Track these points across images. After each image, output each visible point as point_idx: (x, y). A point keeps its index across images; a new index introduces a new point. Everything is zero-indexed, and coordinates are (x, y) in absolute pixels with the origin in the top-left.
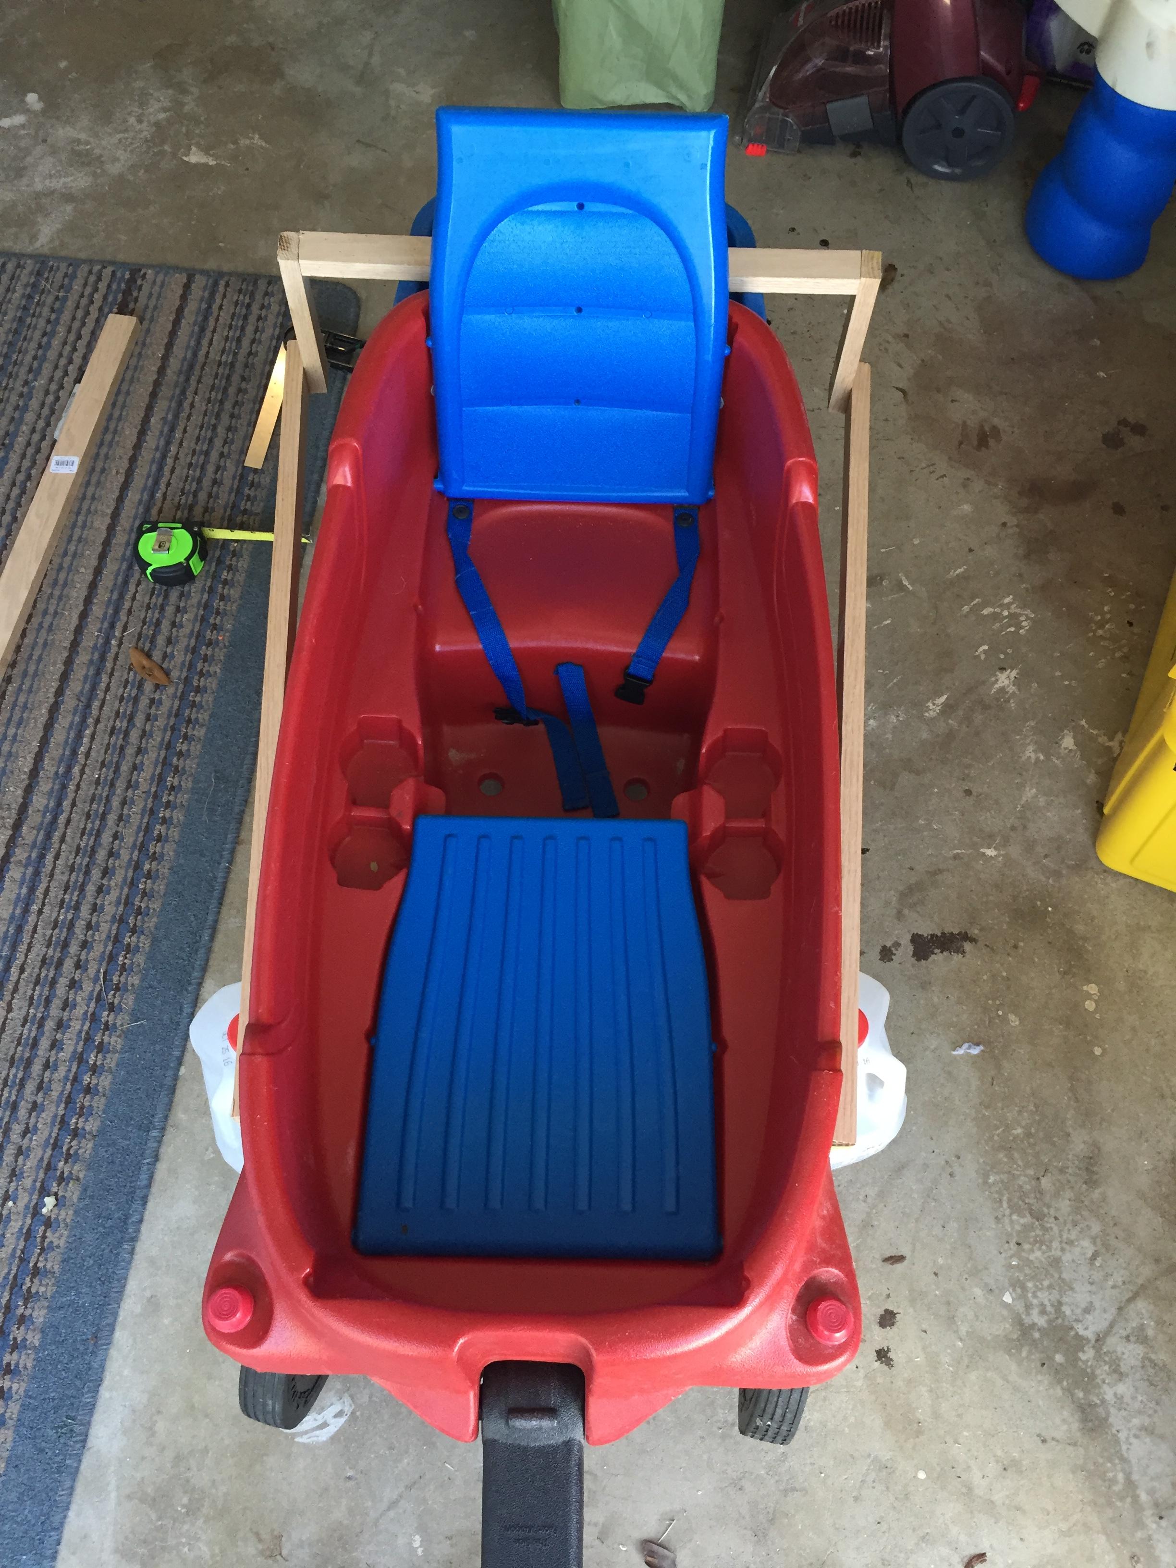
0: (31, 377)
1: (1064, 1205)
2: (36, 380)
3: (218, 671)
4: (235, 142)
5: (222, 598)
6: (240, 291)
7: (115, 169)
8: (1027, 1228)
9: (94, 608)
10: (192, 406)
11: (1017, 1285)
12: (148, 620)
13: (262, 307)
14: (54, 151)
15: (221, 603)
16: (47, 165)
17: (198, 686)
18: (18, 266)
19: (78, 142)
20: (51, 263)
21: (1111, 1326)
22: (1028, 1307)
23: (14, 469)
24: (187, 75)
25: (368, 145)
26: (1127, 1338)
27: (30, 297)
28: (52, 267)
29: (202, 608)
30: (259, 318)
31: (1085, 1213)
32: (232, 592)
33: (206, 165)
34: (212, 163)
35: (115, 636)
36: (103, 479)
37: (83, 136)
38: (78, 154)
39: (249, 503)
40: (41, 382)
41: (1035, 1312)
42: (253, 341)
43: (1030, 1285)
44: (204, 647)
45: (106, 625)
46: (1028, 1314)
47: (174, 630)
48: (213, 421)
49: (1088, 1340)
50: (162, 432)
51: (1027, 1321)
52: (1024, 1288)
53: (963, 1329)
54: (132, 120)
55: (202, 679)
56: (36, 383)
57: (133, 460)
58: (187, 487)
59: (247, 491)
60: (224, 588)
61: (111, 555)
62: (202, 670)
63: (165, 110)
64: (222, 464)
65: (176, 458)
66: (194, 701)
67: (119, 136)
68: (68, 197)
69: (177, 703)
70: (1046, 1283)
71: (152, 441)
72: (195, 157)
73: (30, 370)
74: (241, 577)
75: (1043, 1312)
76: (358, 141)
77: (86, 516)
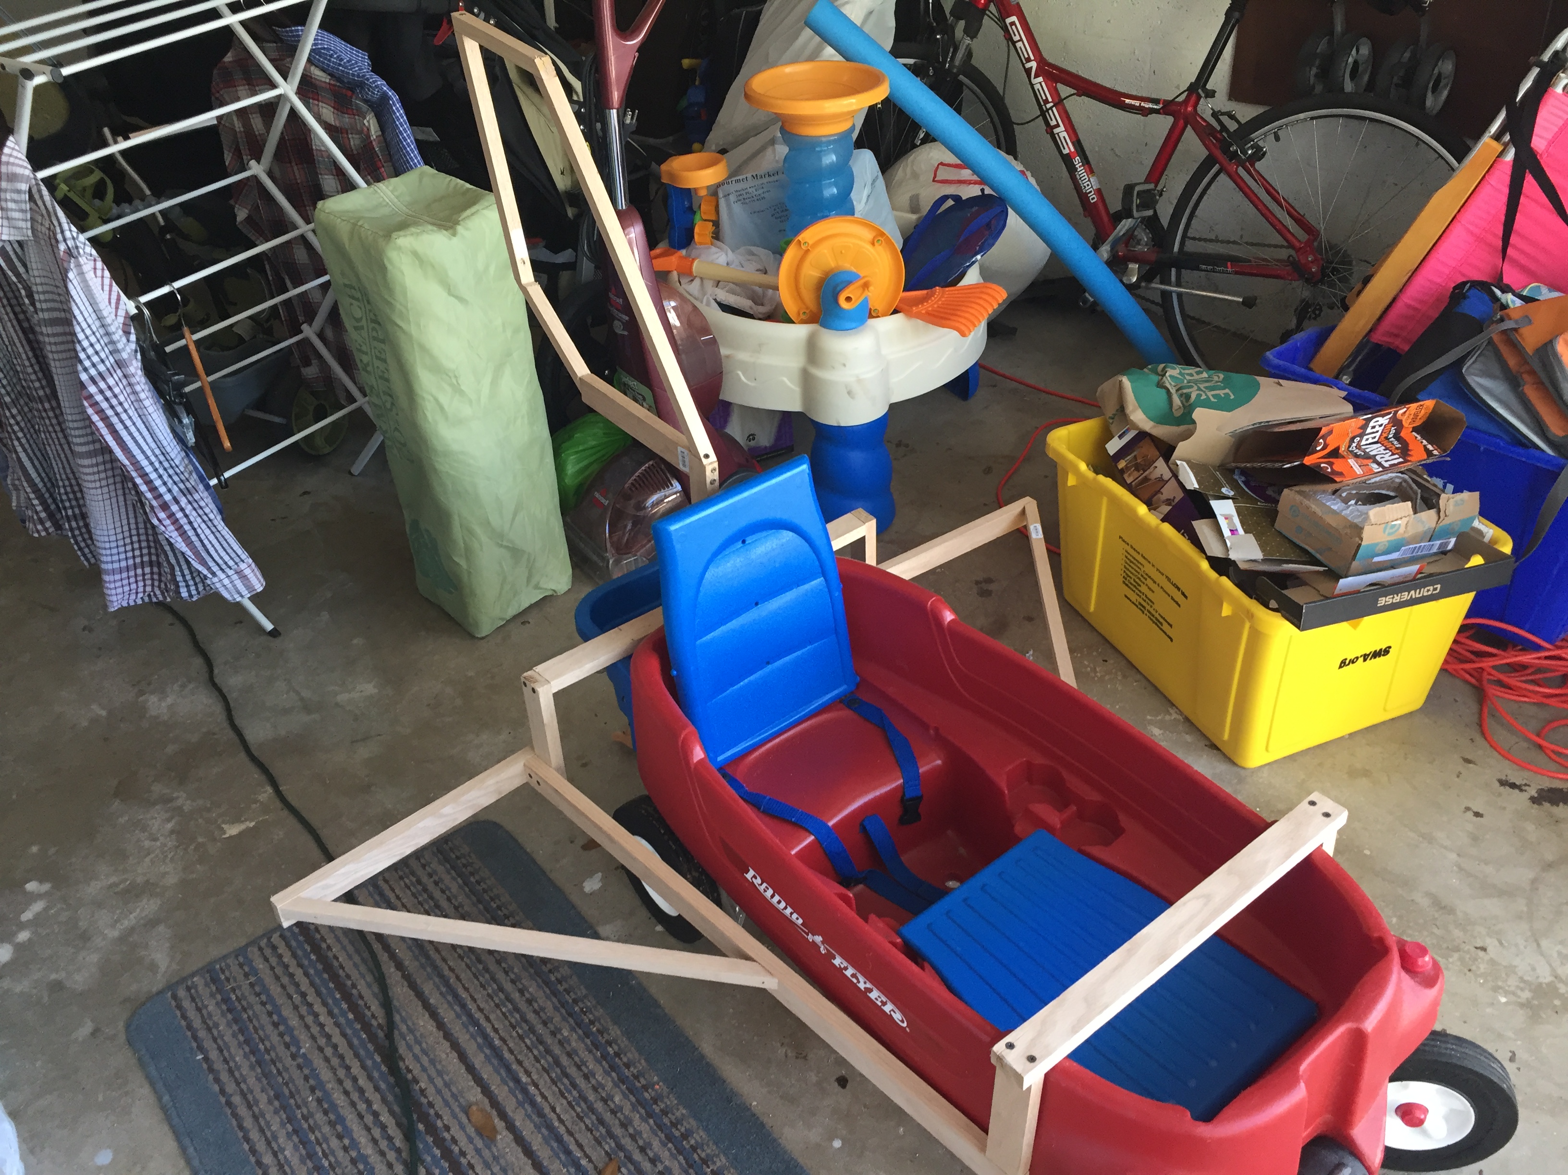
0: (293, 1049)
1: (1457, 933)
2: (299, 1048)
3: (684, 1111)
4: (256, 801)
5: (627, 1066)
6: (401, 878)
7: (172, 880)
8: (1461, 960)
9: (539, 1154)
10: (451, 969)
11: (1496, 989)
12: (590, 1126)
13: (430, 876)
14: (99, 905)
15: (632, 1069)
16: (103, 918)
17: (682, 1134)
18: (188, 989)
19: (116, 885)
20: (218, 966)
21: (1550, 965)
22: (1514, 994)
23: (356, 1119)
24: (158, 789)
25: (364, 740)
26: (1562, 963)
27: (226, 1000)
28: (221, 969)
29: (621, 1085)
30: (436, 883)
31: (1469, 928)
32: (629, 1055)
33: (248, 830)
34: (252, 824)
35: (579, 1159)
36: (439, 1067)
37: (113, 879)
38: (127, 891)
39: (571, 994)
40: (306, 1046)
41: (1519, 992)
42: (449, 899)
43: (1500, 983)
44: (654, 1106)
45: (563, 1157)
46: (1519, 997)
47: (619, 1115)
48: (480, 967)
49: (1552, 982)
50: (449, 1002)
51: (1523, 1000)
52: (1500, 988)
53: (1510, 1034)
54: (147, 844)
55: (679, 1127)
56: (303, 1051)
57: (448, 1036)
58: (513, 1021)
59: (560, 988)
60: (621, 1059)
61: (509, 1111)
62: (671, 1122)
63: (169, 820)
64: (520, 986)
65: (481, 1010)
66: (692, 1146)
67: (147, 860)
68: (151, 923)
69: (681, 1158)
70: (1504, 975)
71: (448, 1015)
72: (233, 830)
73: (287, 1046)
74: (624, 1042)
75: (1522, 990)
76: (353, 742)
77: (457, 1100)
